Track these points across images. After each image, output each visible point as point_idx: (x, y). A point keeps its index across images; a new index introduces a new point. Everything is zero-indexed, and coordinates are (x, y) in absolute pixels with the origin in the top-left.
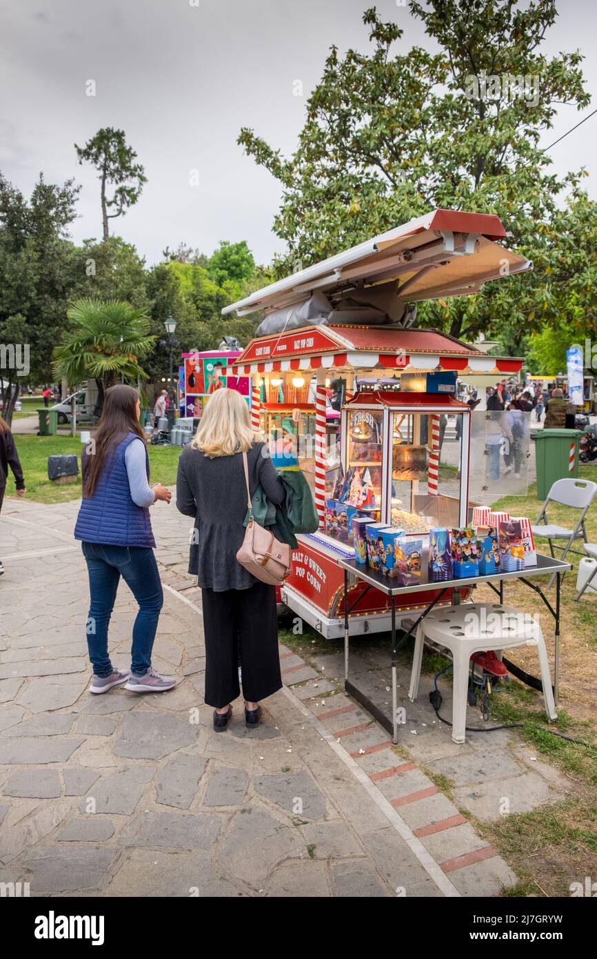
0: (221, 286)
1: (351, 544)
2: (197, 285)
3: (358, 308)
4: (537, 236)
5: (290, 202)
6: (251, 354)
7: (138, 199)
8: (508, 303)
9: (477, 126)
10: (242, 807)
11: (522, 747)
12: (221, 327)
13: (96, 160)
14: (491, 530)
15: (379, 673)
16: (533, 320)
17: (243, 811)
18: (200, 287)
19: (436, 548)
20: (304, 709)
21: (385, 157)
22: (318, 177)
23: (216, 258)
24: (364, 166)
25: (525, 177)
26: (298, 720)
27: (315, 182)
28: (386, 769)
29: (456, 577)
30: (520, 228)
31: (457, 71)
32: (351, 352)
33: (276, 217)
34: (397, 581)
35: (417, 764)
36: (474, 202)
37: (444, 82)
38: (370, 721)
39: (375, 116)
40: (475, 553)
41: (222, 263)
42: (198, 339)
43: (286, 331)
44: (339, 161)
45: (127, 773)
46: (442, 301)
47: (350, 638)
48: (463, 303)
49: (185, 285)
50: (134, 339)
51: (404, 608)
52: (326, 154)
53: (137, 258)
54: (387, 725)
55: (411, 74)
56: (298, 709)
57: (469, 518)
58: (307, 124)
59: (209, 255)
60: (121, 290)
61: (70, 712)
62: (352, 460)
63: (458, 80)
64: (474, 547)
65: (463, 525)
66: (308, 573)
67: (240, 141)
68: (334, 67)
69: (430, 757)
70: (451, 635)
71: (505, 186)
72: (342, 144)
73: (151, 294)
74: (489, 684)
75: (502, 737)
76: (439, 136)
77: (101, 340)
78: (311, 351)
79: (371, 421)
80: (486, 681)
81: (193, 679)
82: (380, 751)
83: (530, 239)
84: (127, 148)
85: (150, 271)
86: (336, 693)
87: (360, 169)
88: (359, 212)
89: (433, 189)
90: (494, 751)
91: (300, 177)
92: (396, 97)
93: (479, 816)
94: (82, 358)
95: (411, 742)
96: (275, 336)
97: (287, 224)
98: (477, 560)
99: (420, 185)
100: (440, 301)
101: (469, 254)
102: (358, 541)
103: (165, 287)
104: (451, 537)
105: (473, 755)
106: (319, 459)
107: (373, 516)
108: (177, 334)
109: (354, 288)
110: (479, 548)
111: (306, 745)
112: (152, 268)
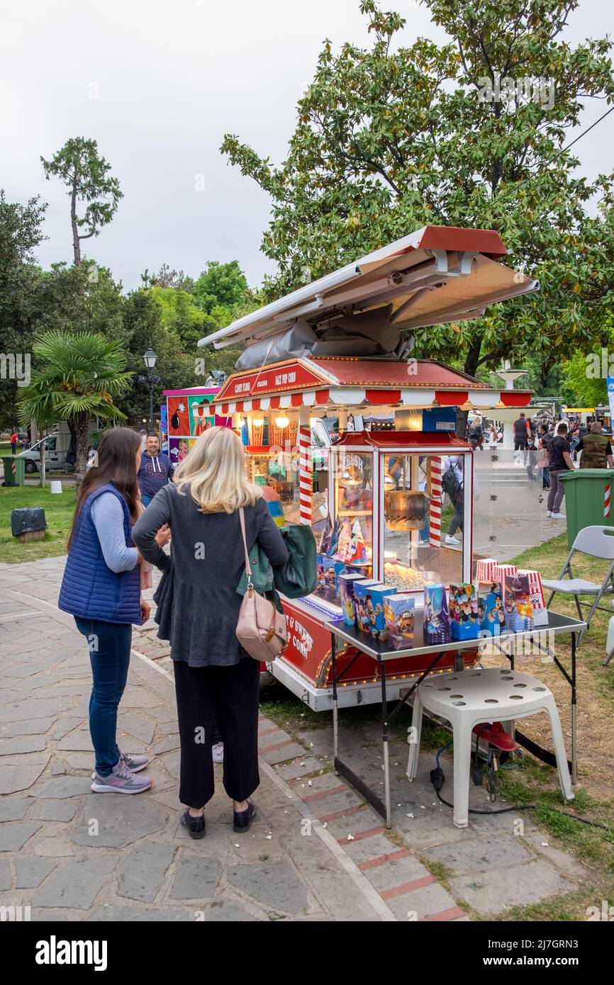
0: (209, 312)
1: (338, 603)
2: (182, 312)
3: (346, 337)
4: (564, 249)
5: (280, 218)
6: (230, 391)
7: (113, 216)
8: (531, 326)
9: (493, 125)
10: (213, 900)
11: (533, 831)
12: (208, 360)
13: (65, 174)
14: (495, 586)
15: (374, 750)
16: (561, 345)
17: (214, 905)
18: (185, 315)
19: (431, 607)
20: (288, 790)
21: (389, 163)
22: (313, 188)
23: (204, 281)
24: (365, 174)
25: (548, 183)
26: (281, 803)
27: (309, 194)
28: (377, 857)
29: (454, 640)
30: (543, 240)
31: (469, 64)
32: (335, 388)
33: (265, 234)
34: (388, 645)
35: (412, 851)
36: (489, 212)
37: (454, 77)
38: (362, 803)
39: (375, 118)
40: (475, 612)
41: (210, 287)
42: (182, 374)
43: (266, 365)
44: (337, 169)
45: (86, 863)
46: (455, 325)
47: (340, 710)
48: (479, 327)
49: (168, 313)
50: (109, 376)
51: (396, 676)
52: (321, 162)
53: (112, 284)
54: (379, 807)
55: (416, 68)
56: (281, 791)
57: (474, 573)
58: (298, 128)
59: (196, 278)
60: (95, 320)
61: (26, 795)
62: (340, 509)
63: (469, 75)
64: (475, 605)
65: (467, 581)
66: (294, 637)
67: (224, 149)
68: (328, 63)
69: (427, 843)
70: (451, 705)
71: (524, 193)
72: (339, 150)
73: (129, 323)
74: (495, 760)
76: (449, 138)
77: (71, 378)
78: (292, 387)
79: (360, 464)
80: (492, 757)
81: (165, 758)
82: (372, 837)
83: (555, 252)
84: (100, 160)
85: (128, 298)
86: (325, 772)
87: (360, 177)
88: (358, 227)
89: (444, 198)
90: (501, 835)
91: (291, 188)
92: (400, 95)
93: (479, 909)
94: (50, 397)
95: (406, 827)
96: (255, 370)
97: (277, 243)
98: (478, 620)
99: (430, 194)
100: (453, 325)
101: (465, 275)
102: (346, 600)
103: (144, 316)
104: (448, 594)
105: (476, 841)
106: (303, 509)
107: (363, 572)
108: (158, 368)
109: (342, 316)
110: (481, 606)
111: (288, 830)
112: (129, 294)
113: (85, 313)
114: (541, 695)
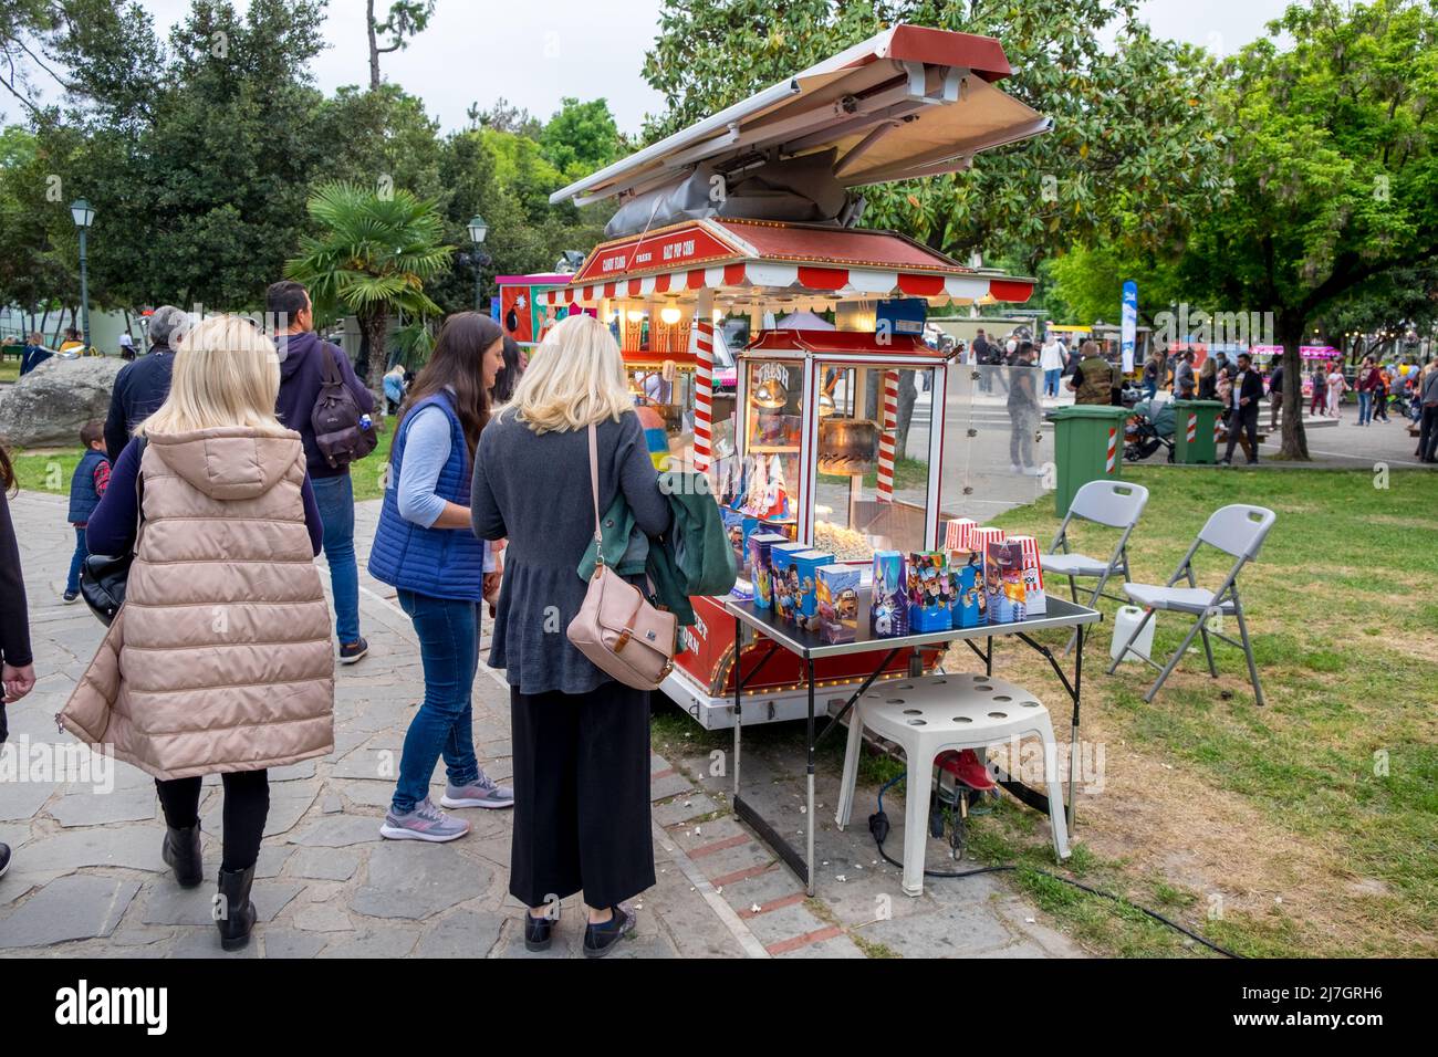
0: (563, 171)
1: (746, 576)
2: (524, 167)
3: (767, 192)
4: (1068, 96)
5: (671, 31)
6: (596, 268)
7: (428, 22)
8: (1018, 202)
11: (1014, 901)
12: (561, 236)
14: (974, 556)
15: (791, 785)
16: (1057, 232)
18: (528, 172)
19: (884, 583)
20: (667, 840)
23: (557, 126)
28: (794, 936)
29: (914, 631)
30: (1040, 81)
32: (753, 262)
33: (648, 55)
34: (820, 636)
35: (844, 929)
38: (772, 860)
40: (946, 593)
41: (565, 134)
42: (523, 255)
43: (650, 229)
45: (370, 940)
46: (913, 196)
47: (744, 729)
48: (946, 201)
49: (504, 169)
50: (418, 251)
51: (827, 682)
53: (425, 120)
54: (798, 867)
57: (941, 537)
59: (546, 121)
60: (399, 172)
61: (283, 841)
62: (752, 443)
64: (945, 583)
65: (931, 546)
69: (864, 917)
70: (905, 724)
71: (1018, 10)
73: (448, 179)
74: (963, 802)
75: (983, 886)
77: (363, 251)
78: (689, 262)
79: (785, 377)
80: (960, 798)
82: (786, 908)
83: (1057, 99)
85: (447, 142)
86: (718, 817)
88: (782, 49)
89: (903, 15)
90: (968, 907)
94: (332, 278)
95: (835, 894)
96: (634, 238)
97: (666, 66)
98: (950, 604)
99: (882, 8)
100: (910, 197)
101: (949, 103)
102: (759, 572)
103: (471, 169)
104: (907, 566)
105: (934, 915)
106: (699, 440)
107: (784, 532)
108: (488, 245)
109: (763, 163)
110: (953, 585)
111: (666, 897)
112: (449, 137)
113: (385, 161)
114: (1031, 712)
